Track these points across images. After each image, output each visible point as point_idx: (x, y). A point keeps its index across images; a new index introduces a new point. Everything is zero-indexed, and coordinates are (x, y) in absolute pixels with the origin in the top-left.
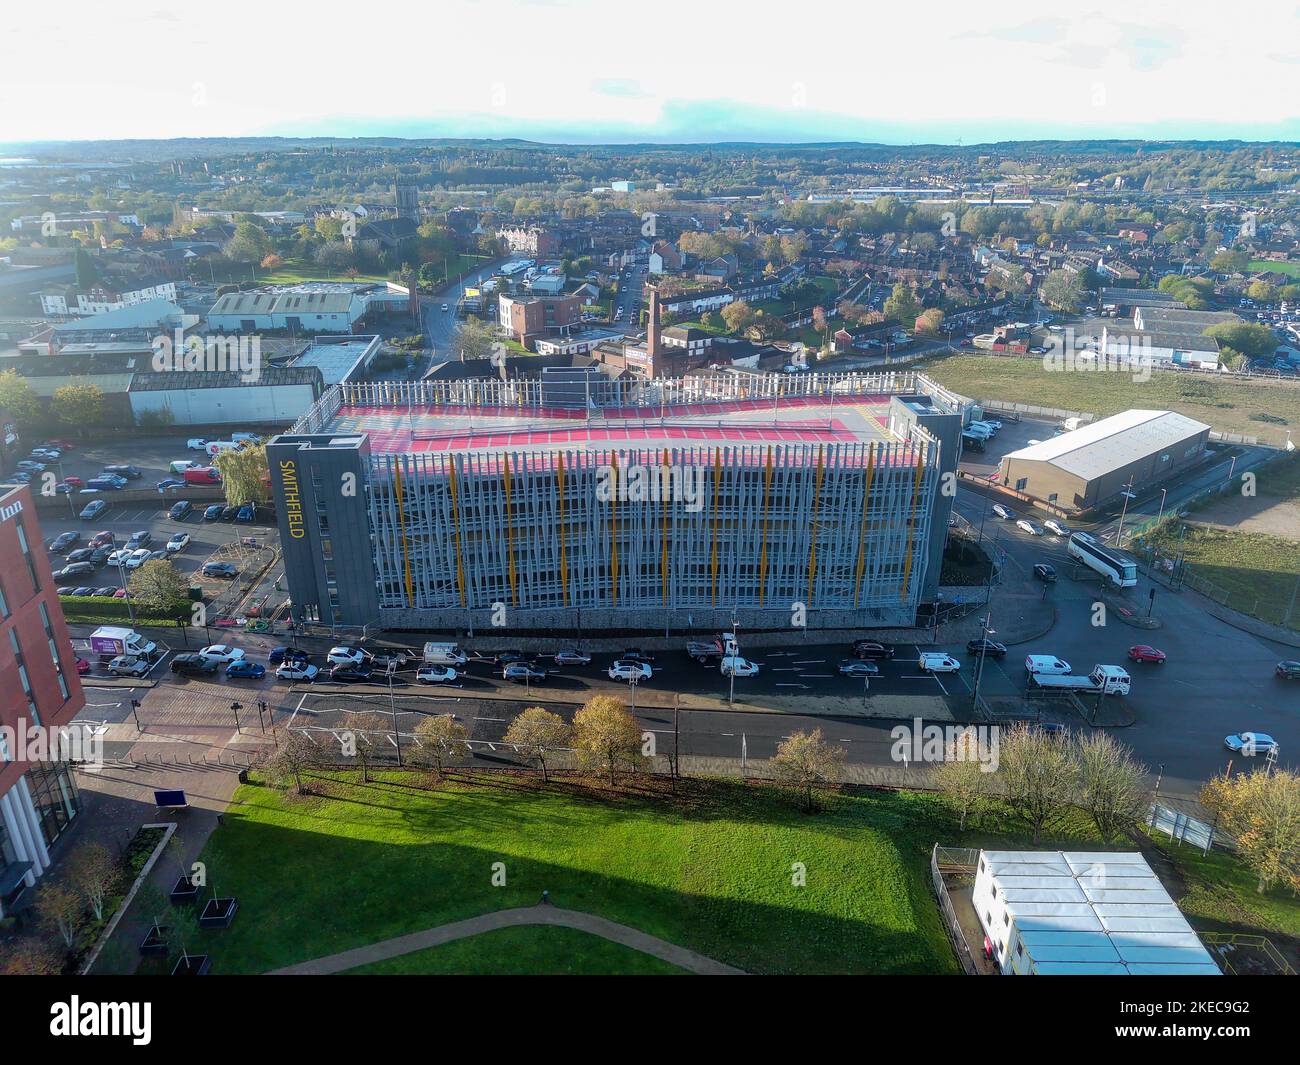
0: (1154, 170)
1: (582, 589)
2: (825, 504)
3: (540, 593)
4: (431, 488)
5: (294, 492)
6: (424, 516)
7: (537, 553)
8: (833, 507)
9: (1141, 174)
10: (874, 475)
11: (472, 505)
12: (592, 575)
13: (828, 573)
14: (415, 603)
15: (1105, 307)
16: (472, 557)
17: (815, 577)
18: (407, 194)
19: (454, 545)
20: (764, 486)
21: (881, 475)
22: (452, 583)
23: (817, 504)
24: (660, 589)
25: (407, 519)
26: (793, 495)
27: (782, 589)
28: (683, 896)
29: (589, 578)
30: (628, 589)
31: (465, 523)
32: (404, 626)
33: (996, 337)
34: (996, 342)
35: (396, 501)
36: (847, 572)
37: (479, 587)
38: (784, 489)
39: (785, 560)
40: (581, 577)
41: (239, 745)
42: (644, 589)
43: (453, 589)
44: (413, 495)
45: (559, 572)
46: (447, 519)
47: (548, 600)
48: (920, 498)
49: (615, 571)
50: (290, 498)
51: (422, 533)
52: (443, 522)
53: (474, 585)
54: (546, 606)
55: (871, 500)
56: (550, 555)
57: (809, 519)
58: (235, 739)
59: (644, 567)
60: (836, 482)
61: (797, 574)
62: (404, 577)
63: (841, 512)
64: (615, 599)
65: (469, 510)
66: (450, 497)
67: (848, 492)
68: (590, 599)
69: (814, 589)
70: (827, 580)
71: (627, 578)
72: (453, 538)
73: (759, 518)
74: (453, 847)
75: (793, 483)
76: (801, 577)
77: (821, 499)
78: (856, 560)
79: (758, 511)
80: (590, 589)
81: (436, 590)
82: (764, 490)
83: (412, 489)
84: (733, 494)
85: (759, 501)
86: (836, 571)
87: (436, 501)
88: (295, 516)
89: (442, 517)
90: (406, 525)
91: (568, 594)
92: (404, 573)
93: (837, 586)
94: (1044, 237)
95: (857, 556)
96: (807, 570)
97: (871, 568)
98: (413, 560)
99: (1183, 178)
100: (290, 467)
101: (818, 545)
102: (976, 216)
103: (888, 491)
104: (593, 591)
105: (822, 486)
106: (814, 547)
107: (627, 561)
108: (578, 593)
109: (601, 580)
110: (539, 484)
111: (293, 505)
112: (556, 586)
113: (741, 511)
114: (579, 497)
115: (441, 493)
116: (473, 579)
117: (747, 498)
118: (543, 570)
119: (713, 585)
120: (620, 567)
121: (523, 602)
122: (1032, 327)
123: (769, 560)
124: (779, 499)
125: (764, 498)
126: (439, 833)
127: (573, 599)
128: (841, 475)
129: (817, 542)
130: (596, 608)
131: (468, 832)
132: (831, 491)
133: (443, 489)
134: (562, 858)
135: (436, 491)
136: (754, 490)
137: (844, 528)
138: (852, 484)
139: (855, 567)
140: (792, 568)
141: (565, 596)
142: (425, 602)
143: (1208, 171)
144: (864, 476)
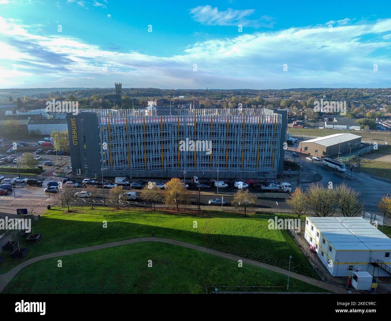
0: (334, 93)
1: (168, 164)
2: (246, 135)
3: (154, 165)
4: (120, 128)
5: (75, 129)
6: (117, 137)
7: (154, 151)
8: (249, 136)
9: (330, 95)
10: (261, 126)
11: (133, 134)
12: (172, 159)
13: (248, 160)
14: (113, 168)
15: (325, 119)
16: (132, 152)
17: (244, 161)
18: (119, 88)
19: (127, 148)
20: (226, 129)
21: (263, 126)
22: (126, 161)
23: (243, 136)
24: (194, 164)
25: (112, 138)
26: (236, 132)
27: (233, 165)
28: (202, 235)
29: (171, 160)
30: (183, 164)
31: (130, 140)
32: (109, 176)
33: (293, 124)
34: (294, 125)
35: (108, 132)
36: (254, 159)
37: (134, 162)
38: (233, 130)
39: (234, 155)
40: (168, 160)
41: (49, 201)
42: (188, 164)
43: (126, 163)
44: (114, 130)
45: (161, 157)
46: (124, 138)
47: (157, 168)
48: (276, 134)
49: (179, 157)
50: (73, 131)
51: (116, 143)
52: (123, 139)
53: (133, 162)
54: (156, 170)
55: (260, 134)
56: (158, 152)
57: (241, 140)
58: (47, 200)
59: (188, 156)
60: (249, 128)
61: (238, 160)
62: (110, 159)
63: (251, 139)
64: (179, 167)
65: (132, 135)
66: (126, 131)
67: (253, 131)
68: (171, 167)
69: (243, 165)
70: (248, 162)
71: (183, 160)
72: (126, 145)
73: (225, 140)
74: (121, 222)
75: (236, 128)
76: (239, 161)
77: (245, 134)
78: (257, 155)
79: (225, 138)
80: (171, 164)
81: (120, 163)
82: (226, 130)
83: (113, 128)
84: (217, 132)
85: (225, 134)
86: (250, 159)
87: (121, 132)
88: (75, 137)
89: (123, 138)
90: (111, 140)
91: (164, 165)
92: (110, 157)
93: (251, 164)
94: (305, 107)
95: (257, 153)
96: (241, 158)
97: (262, 157)
98: (113, 153)
99: (342, 95)
100: (74, 120)
101: (244, 149)
102: (284, 102)
103: (266, 131)
104: (172, 164)
105: (245, 129)
106: (243, 150)
107: (183, 154)
108: (167, 165)
109: (174, 161)
110: (155, 127)
111: (74, 133)
112: (160, 162)
113: (219, 138)
114: (167, 132)
115: (123, 129)
116: (133, 160)
117: (221, 133)
118: (155, 157)
119: (211, 163)
120: (180, 156)
121: (149, 168)
122: (304, 121)
123: (228, 155)
124: (232, 133)
125: (227, 133)
126: (117, 220)
127: (165, 167)
128: (251, 126)
129: (244, 148)
130: (173, 170)
131: (127, 219)
132: (248, 131)
133: (124, 128)
134: (160, 225)
135: (121, 129)
136: (224, 130)
137: (252, 144)
138: (254, 129)
139: (257, 157)
140: (236, 157)
141: (163, 166)
142: (116, 168)
143: (349, 93)
144: (258, 126)
